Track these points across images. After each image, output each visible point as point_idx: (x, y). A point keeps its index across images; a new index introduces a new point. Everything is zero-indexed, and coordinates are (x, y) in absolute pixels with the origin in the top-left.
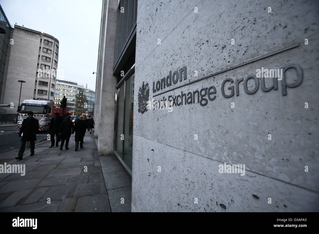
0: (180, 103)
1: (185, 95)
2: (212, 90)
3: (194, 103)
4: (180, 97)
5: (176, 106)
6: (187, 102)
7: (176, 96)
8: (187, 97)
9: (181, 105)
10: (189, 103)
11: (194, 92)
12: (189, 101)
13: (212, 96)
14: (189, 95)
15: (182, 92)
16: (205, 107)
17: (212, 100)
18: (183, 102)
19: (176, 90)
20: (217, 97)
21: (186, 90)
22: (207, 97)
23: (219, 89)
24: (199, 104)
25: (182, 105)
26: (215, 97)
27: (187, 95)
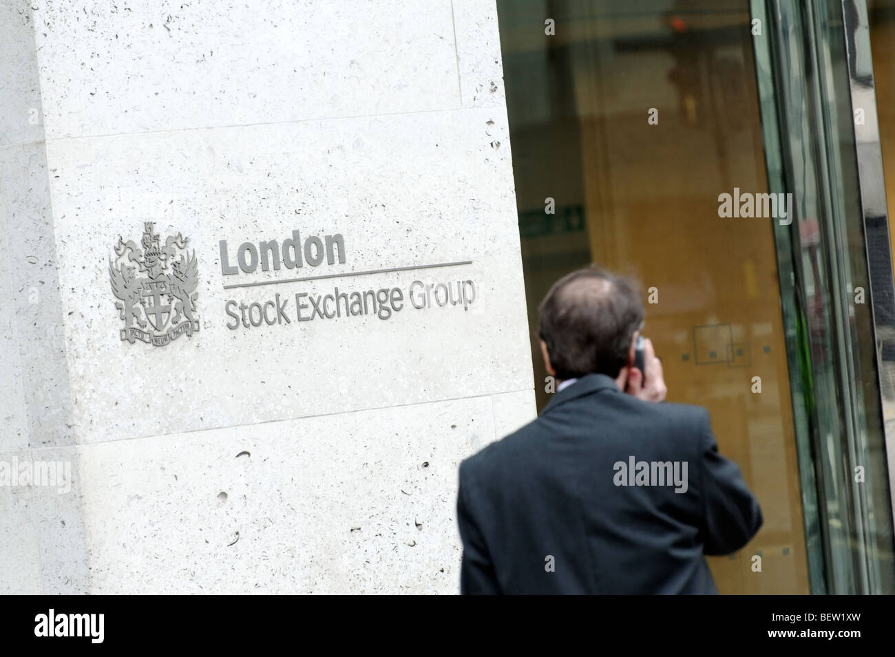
0: (334, 312)
1: (344, 296)
2: (396, 295)
3: (366, 313)
4: (333, 300)
5: (322, 318)
6: (350, 312)
7: (320, 297)
8: (350, 302)
9: (336, 317)
10: (354, 314)
11: (364, 293)
12: (356, 308)
13: (397, 304)
14: (355, 298)
15: (336, 289)
16: (388, 321)
17: (397, 310)
18: (341, 311)
19: (319, 281)
20: (404, 306)
21: (346, 286)
22: (388, 305)
23: (406, 294)
24: (377, 315)
25: (339, 316)
26: (402, 305)
27: (349, 297)
